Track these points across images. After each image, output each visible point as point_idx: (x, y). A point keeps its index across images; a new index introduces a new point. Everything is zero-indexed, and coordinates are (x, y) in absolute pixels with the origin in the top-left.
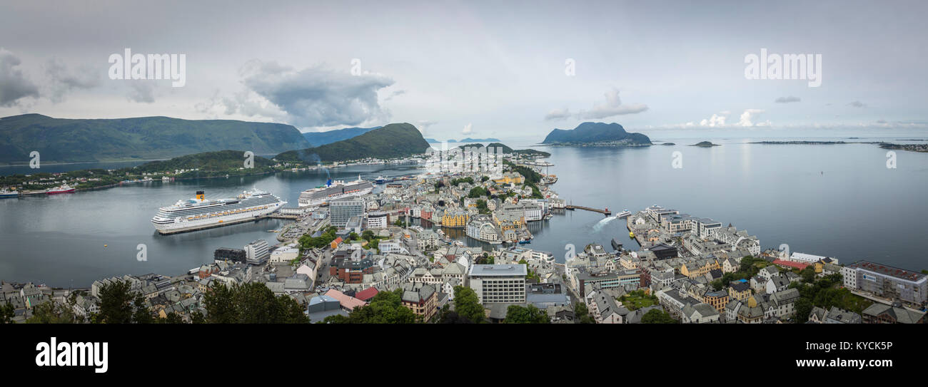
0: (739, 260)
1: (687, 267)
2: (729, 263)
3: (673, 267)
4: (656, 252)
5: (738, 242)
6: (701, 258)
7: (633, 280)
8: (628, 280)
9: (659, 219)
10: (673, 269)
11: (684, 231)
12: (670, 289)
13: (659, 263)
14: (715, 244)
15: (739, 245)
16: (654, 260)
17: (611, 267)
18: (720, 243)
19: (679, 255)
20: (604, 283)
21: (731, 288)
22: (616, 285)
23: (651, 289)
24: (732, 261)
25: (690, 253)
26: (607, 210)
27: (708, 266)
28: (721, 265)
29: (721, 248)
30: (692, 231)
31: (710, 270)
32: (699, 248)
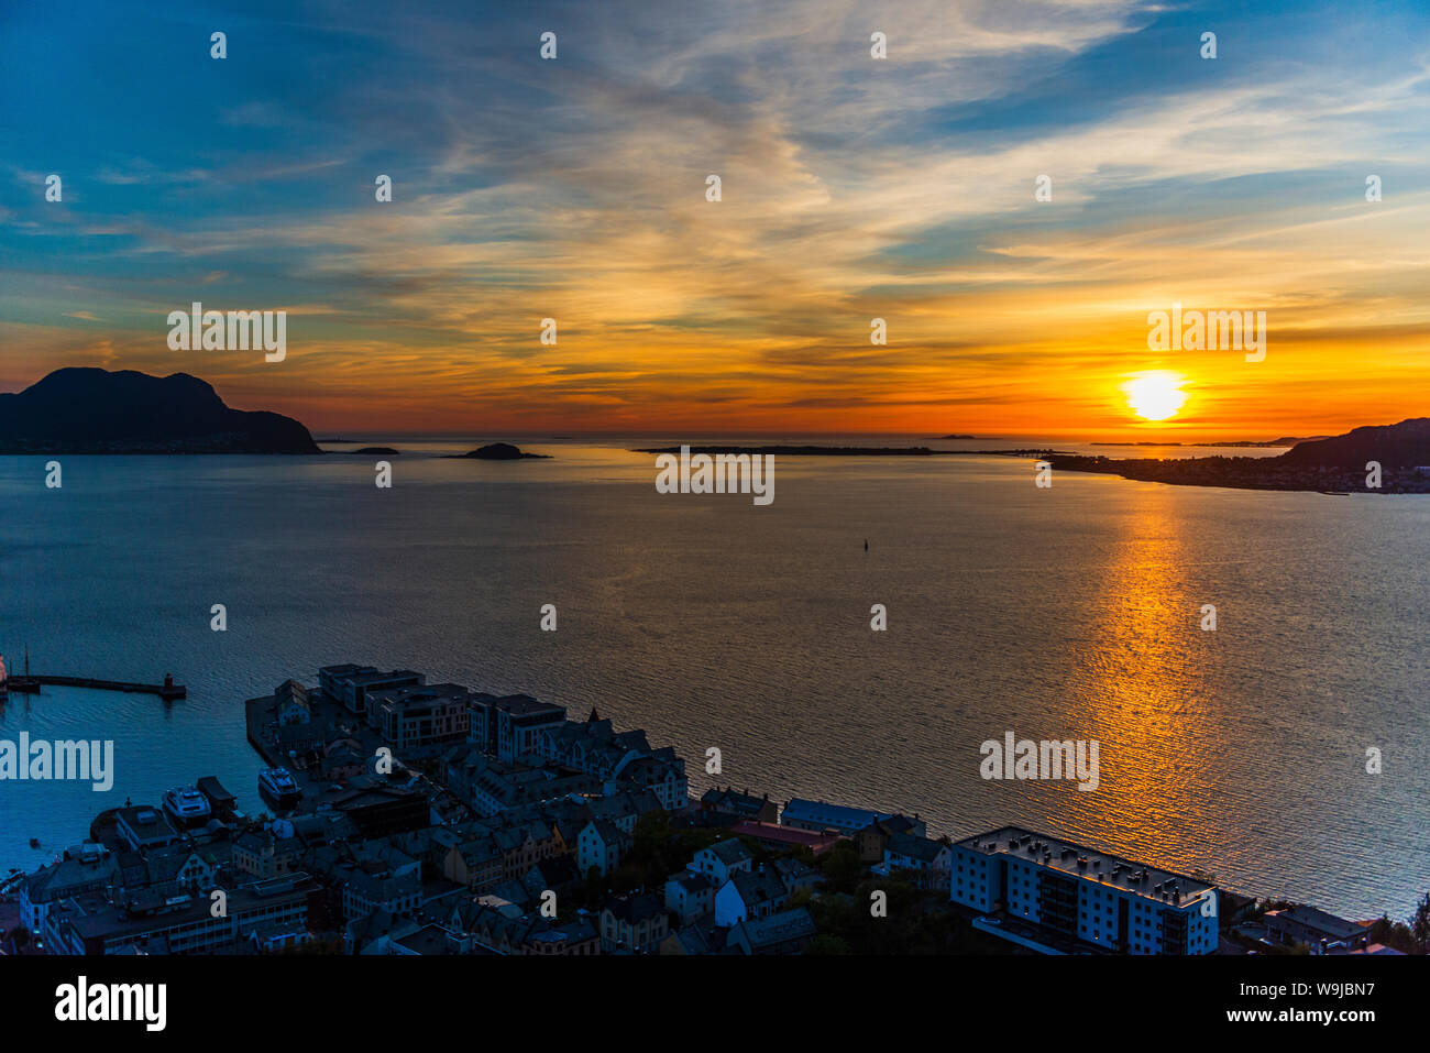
0: (626, 824)
1: (465, 856)
2: (596, 836)
3: (416, 857)
4: (355, 815)
5: (619, 768)
6: (508, 824)
7: (284, 913)
8: (268, 916)
9: (360, 705)
10: (418, 864)
11: (445, 739)
12: (414, 928)
13: (371, 850)
14: (551, 776)
15: (623, 776)
16: (352, 839)
17: (200, 878)
18: (563, 774)
19: (436, 818)
20: (180, 936)
21: (608, 912)
22: (224, 938)
23: (348, 936)
24: (606, 828)
25: (469, 808)
26: (168, 681)
27: (530, 846)
28: (572, 841)
29: (569, 789)
30: (470, 740)
31: (535, 860)
32: (498, 793)
